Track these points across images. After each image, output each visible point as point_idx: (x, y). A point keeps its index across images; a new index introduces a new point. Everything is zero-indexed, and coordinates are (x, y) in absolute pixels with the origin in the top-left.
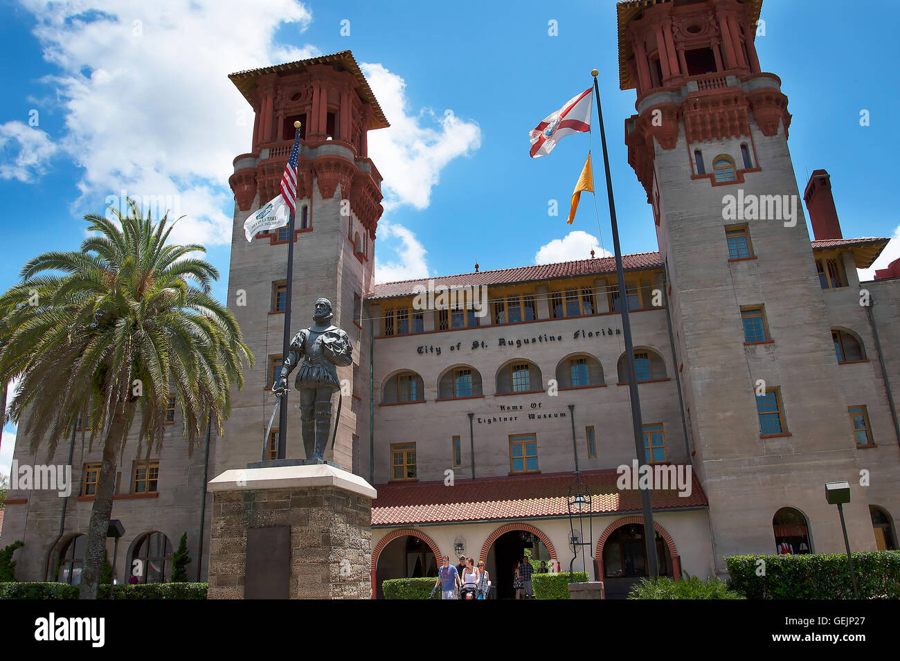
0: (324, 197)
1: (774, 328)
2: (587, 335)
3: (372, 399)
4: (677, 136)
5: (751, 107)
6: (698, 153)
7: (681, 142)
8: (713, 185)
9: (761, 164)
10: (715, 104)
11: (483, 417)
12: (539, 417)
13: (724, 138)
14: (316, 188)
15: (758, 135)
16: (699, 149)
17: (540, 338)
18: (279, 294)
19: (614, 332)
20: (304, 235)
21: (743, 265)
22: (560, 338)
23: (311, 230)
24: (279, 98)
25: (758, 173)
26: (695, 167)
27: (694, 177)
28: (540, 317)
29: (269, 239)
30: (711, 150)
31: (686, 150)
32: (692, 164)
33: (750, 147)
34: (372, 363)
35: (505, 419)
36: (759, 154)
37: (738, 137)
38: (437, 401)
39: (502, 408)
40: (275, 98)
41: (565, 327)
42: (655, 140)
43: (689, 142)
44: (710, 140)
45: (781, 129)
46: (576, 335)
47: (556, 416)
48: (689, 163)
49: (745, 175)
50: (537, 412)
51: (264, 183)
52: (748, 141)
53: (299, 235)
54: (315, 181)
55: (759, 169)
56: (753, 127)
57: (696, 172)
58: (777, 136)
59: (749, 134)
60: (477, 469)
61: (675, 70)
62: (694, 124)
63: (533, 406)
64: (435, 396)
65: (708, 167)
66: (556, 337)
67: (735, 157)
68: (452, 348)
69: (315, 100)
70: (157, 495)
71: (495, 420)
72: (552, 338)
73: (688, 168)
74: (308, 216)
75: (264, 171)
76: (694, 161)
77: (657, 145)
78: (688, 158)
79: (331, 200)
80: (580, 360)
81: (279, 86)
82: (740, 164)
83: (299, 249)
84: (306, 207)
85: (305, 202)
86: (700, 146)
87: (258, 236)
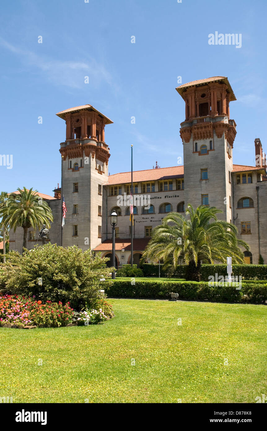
0: (87, 157)
1: (211, 201)
2: (169, 197)
3: (107, 215)
4: (190, 138)
5: (214, 128)
6: (196, 144)
7: (191, 140)
8: (199, 155)
9: (215, 148)
10: (202, 127)
11: (137, 221)
12: (153, 221)
13: (205, 139)
14: (84, 154)
15: (216, 137)
16: (197, 142)
17: (155, 198)
18: (76, 186)
19: (177, 196)
20: (81, 169)
21: (204, 182)
22: (161, 198)
23: (83, 167)
24: (72, 121)
25: (213, 151)
26: (195, 149)
27: (193, 152)
28: (155, 191)
29: (71, 170)
30: (200, 143)
31: (192, 143)
32: (193, 148)
33: (212, 142)
34: (107, 204)
35: (144, 221)
36: (215, 144)
37: (209, 138)
38: (125, 215)
39: (143, 218)
40: (71, 122)
41: (162, 194)
42: (183, 139)
43: (194, 140)
44: (200, 140)
45: (223, 136)
46: (165, 197)
47: (158, 221)
48: (192, 147)
49: (210, 152)
50: (153, 220)
52: (212, 140)
54: (84, 152)
55: (214, 150)
56: (215, 135)
57: (195, 151)
58: (222, 138)
59: (213, 137)
60: (136, 235)
61: (194, 113)
62: (195, 134)
63: (152, 218)
64: (124, 214)
65: (199, 149)
66: (160, 197)
67: (207, 145)
69: (83, 123)
71: (141, 222)
72: (158, 198)
73: (192, 149)
74: (82, 163)
75: (68, 149)
76: (195, 147)
77: (184, 141)
78: (193, 146)
80: (167, 204)
81: (72, 118)
82: (208, 148)
83: (80, 173)
84: (81, 160)
85: (81, 158)
86: (197, 141)
87: (69, 169)
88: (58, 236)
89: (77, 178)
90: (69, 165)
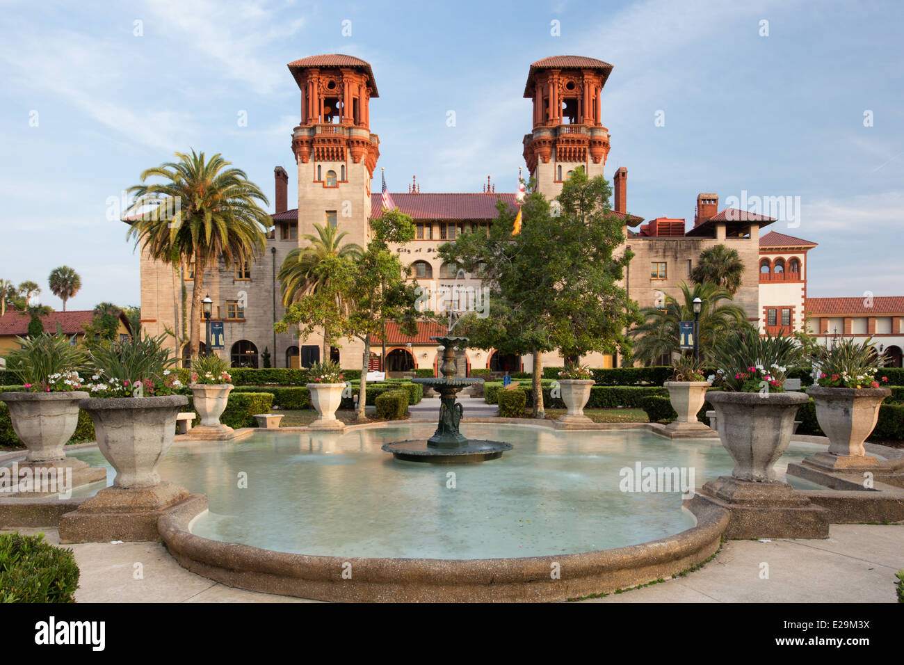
0: (355, 162)
4: (550, 157)
5: (590, 146)
6: (560, 166)
7: (552, 160)
10: (573, 141)
13: (574, 161)
14: (348, 157)
15: (590, 160)
20: (343, 184)
23: (347, 182)
24: (321, 85)
26: (557, 176)
27: (555, 182)
29: (321, 184)
30: (566, 167)
31: (554, 165)
33: (585, 169)
37: (580, 162)
39: (443, 285)
40: (318, 86)
42: (539, 157)
43: (556, 161)
44: (566, 161)
45: (602, 160)
48: (554, 173)
51: (318, 148)
52: (585, 164)
53: (340, 184)
54: (349, 151)
56: (589, 157)
57: (557, 179)
58: (601, 163)
59: (586, 161)
62: (561, 151)
65: (564, 177)
68: (417, 251)
69: (346, 93)
70: (244, 321)
73: (553, 176)
74: (345, 173)
75: (319, 142)
76: (557, 172)
77: (540, 160)
78: (554, 170)
79: (358, 165)
81: (320, 77)
83: (340, 193)
84: (343, 166)
85: (344, 163)
86: (561, 164)
87: (315, 182)
88: (265, 313)
89: (333, 201)
90: (314, 173)
